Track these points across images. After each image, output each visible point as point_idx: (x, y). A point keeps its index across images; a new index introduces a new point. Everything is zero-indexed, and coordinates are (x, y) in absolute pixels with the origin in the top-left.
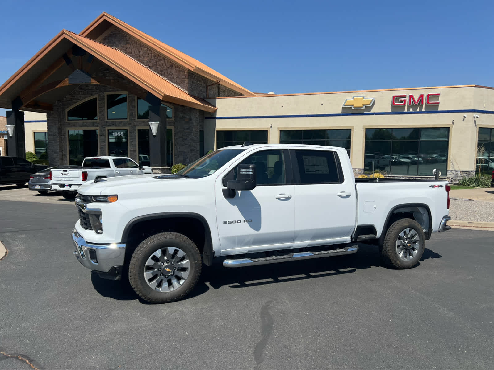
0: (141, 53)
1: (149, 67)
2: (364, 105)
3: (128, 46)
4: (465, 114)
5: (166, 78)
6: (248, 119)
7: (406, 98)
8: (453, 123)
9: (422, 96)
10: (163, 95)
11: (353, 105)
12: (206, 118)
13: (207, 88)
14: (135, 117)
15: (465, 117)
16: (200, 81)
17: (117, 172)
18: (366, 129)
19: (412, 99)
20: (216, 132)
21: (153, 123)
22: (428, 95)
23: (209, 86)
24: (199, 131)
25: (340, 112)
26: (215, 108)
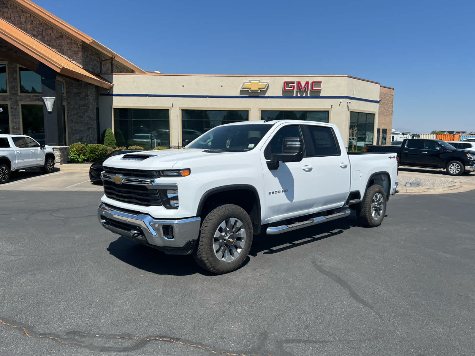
0: (23, 20)
1: (34, 36)
2: (259, 89)
3: (6, 10)
4: (341, 100)
5: (55, 50)
6: (148, 97)
7: (294, 84)
8: (332, 107)
9: (307, 83)
10: (61, 68)
11: (250, 89)
12: (101, 95)
13: (101, 63)
14: (17, 91)
15: (340, 102)
16: (93, 55)
17: (18, 152)
18: (261, 111)
19: (299, 85)
20: (113, 110)
21: (48, 98)
22: (313, 82)
23: (103, 61)
24: (96, 108)
25: (238, 95)
26: (112, 85)
